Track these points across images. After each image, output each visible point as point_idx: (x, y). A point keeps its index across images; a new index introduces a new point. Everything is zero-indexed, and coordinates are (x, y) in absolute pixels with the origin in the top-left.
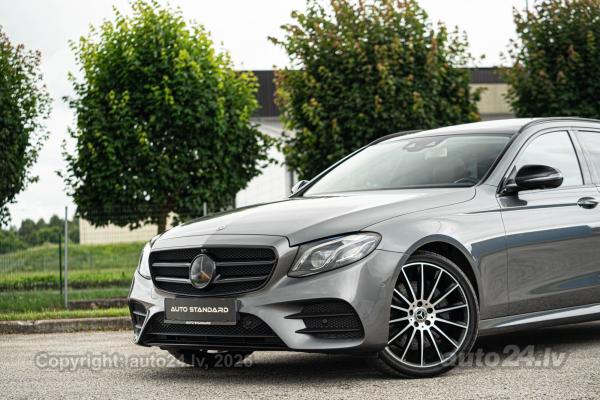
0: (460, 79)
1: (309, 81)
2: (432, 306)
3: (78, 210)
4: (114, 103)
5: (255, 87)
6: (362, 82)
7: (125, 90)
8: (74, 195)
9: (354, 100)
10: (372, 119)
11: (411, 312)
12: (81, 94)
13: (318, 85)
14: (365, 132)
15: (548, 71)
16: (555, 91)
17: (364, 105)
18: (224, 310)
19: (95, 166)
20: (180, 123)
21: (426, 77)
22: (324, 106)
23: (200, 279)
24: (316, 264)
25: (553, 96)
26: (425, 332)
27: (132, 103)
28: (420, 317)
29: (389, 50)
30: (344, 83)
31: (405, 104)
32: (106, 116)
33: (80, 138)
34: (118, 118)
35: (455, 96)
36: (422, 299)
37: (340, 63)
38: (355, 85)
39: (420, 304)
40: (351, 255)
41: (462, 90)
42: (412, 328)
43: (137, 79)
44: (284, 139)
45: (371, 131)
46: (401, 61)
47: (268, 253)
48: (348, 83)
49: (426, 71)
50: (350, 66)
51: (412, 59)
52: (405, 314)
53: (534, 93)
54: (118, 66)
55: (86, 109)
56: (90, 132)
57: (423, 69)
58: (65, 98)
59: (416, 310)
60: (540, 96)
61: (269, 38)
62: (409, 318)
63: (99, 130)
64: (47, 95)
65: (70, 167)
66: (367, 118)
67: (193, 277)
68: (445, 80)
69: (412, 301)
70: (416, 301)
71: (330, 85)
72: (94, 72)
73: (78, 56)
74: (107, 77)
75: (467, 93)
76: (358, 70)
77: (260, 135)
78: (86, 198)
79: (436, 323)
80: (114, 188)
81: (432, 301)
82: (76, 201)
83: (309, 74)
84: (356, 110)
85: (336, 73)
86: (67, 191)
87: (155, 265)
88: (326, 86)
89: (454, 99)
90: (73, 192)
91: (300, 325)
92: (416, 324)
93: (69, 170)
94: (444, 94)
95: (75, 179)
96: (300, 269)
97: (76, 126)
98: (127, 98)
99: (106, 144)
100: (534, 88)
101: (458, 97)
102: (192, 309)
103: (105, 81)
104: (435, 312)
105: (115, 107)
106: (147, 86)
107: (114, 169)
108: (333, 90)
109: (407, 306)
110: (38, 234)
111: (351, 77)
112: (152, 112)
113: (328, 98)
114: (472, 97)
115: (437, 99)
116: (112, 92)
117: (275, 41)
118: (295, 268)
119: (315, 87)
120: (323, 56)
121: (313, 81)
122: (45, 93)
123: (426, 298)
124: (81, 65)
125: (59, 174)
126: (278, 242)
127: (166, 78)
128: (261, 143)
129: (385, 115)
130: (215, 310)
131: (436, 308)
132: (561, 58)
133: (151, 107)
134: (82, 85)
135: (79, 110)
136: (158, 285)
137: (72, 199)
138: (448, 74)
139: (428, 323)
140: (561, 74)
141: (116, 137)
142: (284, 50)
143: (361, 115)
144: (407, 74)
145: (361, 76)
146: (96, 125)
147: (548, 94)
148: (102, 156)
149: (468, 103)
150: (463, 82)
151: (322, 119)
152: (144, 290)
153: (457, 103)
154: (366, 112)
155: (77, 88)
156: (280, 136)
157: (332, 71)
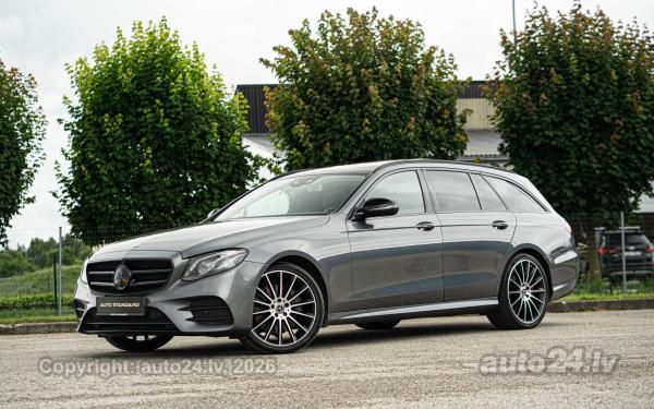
0: (446, 102)
1: (298, 103)
2: (289, 302)
3: (73, 230)
4: (108, 126)
5: (246, 109)
6: (349, 104)
7: (117, 113)
8: (69, 215)
9: (340, 123)
10: (359, 141)
11: (273, 307)
12: (76, 117)
13: (307, 107)
14: (351, 154)
15: (531, 94)
16: (538, 113)
17: (351, 128)
18: (136, 305)
19: (88, 188)
20: (173, 146)
21: (411, 100)
22: (312, 128)
23: (122, 283)
24: (202, 272)
25: (535, 117)
26: (283, 321)
27: (124, 126)
28: (280, 309)
29: (377, 72)
30: (331, 105)
31: (390, 127)
32: (99, 138)
33: (74, 160)
34: (110, 140)
35: (440, 118)
36: (281, 297)
37: (328, 86)
38: (343, 108)
39: (279, 301)
40: (226, 265)
41: (447, 111)
42: (273, 318)
43: (130, 102)
44: (275, 159)
45: (357, 152)
46: (387, 84)
47: (167, 263)
48: (336, 105)
49: (413, 94)
50: (338, 89)
51: (398, 82)
52: (268, 308)
53: (518, 115)
54: (111, 90)
55: (81, 131)
56: (84, 153)
57: (408, 92)
58: (60, 121)
59: (276, 305)
60: (524, 118)
61: (261, 60)
62: (271, 310)
63: (93, 152)
64: (44, 117)
65: (66, 188)
66: (353, 139)
67: (116, 281)
68: (430, 102)
69: (273, 298)
70: (276, 299)
71: (318, 108)
72: (89, 95)
73: (74, 79)
74: (101, 100)
75: (452, 115)
76: (345, 93)
77: (249, 155)
78: (80, 218)
79: (291, 314)
80: (107, 210)
81: (288, 299)
82: (71, 222)
83: (299, 97)
84: (342, 132)
85: (324, 95)
86: (63, 211)
87: (91, 273)
88: (314, 109)
89: (439, 121)
90: (68, 212)
91: (189, 315)
92: (277, 315)
93: (63, 192)
94: (428, 116)
95: (70, 200)
96: (190, 275)
97: (70, 148)
98: (120, 120)
99: (99, 166)
100: (518, 109)
101: (443, 120)
102: (115, 305)
103: (98, 105)
104: (290, 307)
105: (108, 130)
106: (140, 110)
107: (107, 191)
108: (321, 113)
109: (270, 302)
110: (47, 254)
111: (338, 99)
112: (144, 135)
113: (316, 120)
114: (458, 120)
115: (422, 121)
116: (107, 115)
117: (267, 63)
118: (187, 274)
119: (304, 109)
120: (312, 79)
121: (302, 103)
122: (40, 115)
123: (283, 296)
124: (76, 88)
125: (54, 195)
126: (175, 256)
127: (158, 101)
128: (250, 163)
129: (372, 137)
130: (130, 305)
131: (291, 303)
132: (543, 80)
133: (144, 130)
134: (78, 108)
135: (74, 132)
136: (92, 287)
137: (67, 219)
138: (434, 97)
139: (285, 314)
140: (543, 96)
141: (108, 160)
142: (275, 73)
143: (347, 137)
144: (392, 97)
145: (348, 99)
146: (90, 147)
147: (531, 116)
148: (96, 178)
149: (454, 125)
150: (448, 104)
151: (311, 140)
152: (84, 293)
153: (442, 125)
154: (352, 134)
155: (72, 111)
156: (272, 157)
157: (320, 94)
